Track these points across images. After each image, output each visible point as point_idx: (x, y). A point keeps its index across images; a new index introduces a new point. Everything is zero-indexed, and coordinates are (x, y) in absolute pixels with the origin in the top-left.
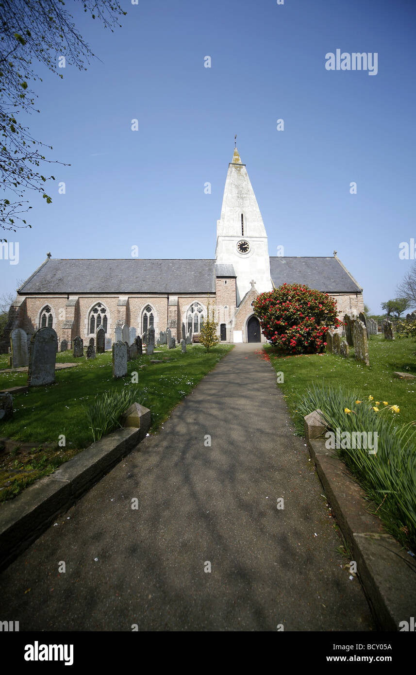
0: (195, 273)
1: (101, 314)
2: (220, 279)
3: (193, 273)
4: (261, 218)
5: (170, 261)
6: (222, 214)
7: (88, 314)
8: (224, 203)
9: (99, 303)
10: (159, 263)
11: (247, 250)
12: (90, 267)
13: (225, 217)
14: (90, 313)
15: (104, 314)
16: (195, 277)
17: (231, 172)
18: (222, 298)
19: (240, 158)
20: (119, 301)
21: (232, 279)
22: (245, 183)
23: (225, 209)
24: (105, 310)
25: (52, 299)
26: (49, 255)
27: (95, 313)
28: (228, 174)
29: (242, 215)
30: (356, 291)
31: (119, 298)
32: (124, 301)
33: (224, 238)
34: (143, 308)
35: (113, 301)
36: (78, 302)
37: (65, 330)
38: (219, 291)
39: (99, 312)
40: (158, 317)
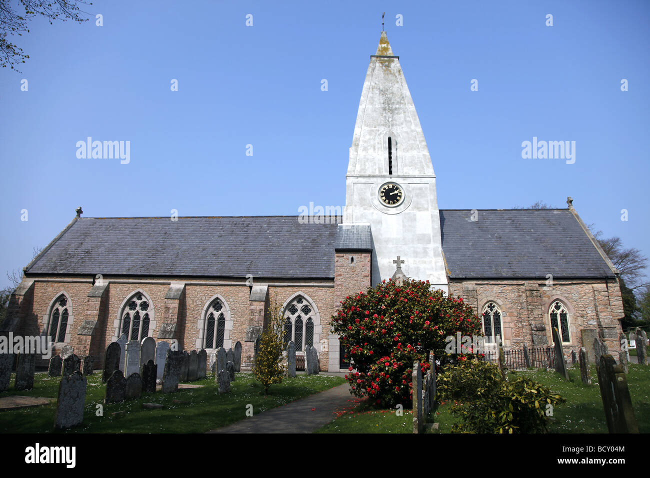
0: (305, 241)
1: (140, 311)
2: (342, 255)
3: (300, 241)
4: (424, 143)
5: (265, 219)
6: (354, 138)
7: (120, 310)
8: (358, 121)
9: (139, 292)
10: (247, 222)
11: (398, 201)
12: (135, 230)
13: (361, 143)
14: (123, 309)
15: (144, 312)
16: (304, 248)
17: (373, 69)
18: (344, 289)
19: (389, 47)
20: (170, 289)
21: (364, 255)
22: (397, 85)
23: (360, 131)
24: (148, 306)
25: (70, 285)
26: (79, 212)
27: (131, 309)
28: (369, 72)
29: (390, 139)
30: (604, 275)
31: (171, 285)
32: (178, 290)
33: (355, 180)
34: (208, 303)
35: (160, 291)
36: (107, 291)
37: (82, 337)
38: (340, 275)
39: (138, 308)
40: (231, 320)
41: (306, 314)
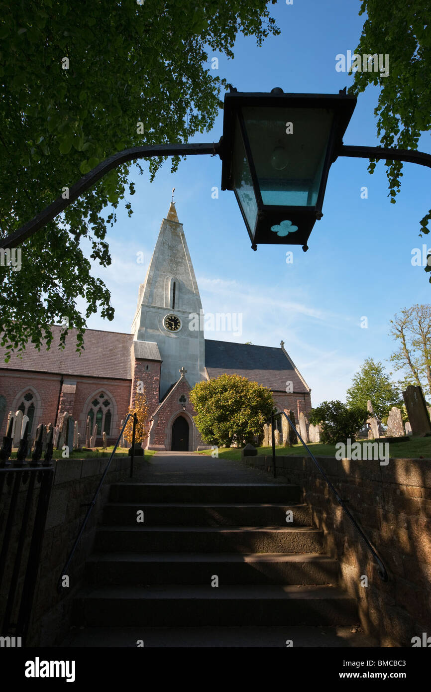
2: (140, 362)
11: (177, 328)
16: (104, 355)
17: (165, 229)
21: (156, 364)
23: (153, 273)
29: (174, 284)
30: (303, 392)
33: (148, 309)
38: (138, 378)
40: (41, 408)
41: (106, 406)
